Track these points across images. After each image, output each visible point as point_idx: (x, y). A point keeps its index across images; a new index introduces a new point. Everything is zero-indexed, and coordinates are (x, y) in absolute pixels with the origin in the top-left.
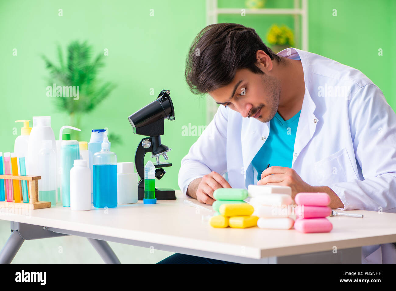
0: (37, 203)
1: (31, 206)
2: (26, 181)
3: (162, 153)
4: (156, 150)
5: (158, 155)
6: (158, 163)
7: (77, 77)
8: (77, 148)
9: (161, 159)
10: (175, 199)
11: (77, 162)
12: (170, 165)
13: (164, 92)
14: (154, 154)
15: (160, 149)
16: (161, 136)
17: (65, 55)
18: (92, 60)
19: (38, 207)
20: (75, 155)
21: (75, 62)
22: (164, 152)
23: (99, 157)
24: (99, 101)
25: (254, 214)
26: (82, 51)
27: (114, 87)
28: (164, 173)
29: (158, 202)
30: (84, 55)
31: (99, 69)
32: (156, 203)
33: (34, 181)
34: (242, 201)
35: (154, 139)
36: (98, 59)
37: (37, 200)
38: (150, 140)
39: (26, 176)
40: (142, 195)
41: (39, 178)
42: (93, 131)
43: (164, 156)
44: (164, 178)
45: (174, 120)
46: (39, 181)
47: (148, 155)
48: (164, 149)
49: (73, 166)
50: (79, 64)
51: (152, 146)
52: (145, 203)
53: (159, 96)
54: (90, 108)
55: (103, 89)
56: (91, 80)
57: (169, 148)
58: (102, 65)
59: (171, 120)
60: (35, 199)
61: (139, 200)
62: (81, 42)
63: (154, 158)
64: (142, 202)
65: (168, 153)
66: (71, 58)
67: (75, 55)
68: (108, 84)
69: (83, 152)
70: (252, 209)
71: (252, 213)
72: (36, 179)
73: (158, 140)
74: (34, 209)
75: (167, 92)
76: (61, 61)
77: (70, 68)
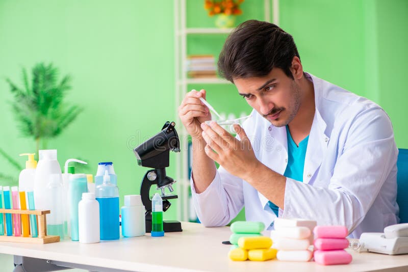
0: (46, 237)
1: (40, 240)
2: (34, 215)
3: (167, 186)
4: (162, 182)
5: (164, 187)
6: (164, 194)
7: (42, 101)
8: (85, 181)
9: (166, 191)
10: (181, 231)
11: (84, 195)
12: (176, 197)
13: (168, 124)
14: (159, 186)
15: (165, 182)
16: (167, 168)
17: (30, 77)
18: (57, 83)
19: (47, 242)
20: (83, 188)
21: (41, 85)
22: (170, 184)
23: (101, 189)
24: (65, 126)
25: (274, 246)
26: (48, 73)
27: (81, 110)
28: (170, 205)
29: (166, 234)
30: (50, 77)
31: (65, 91)
32: (163, 236)
33: (43, 215)
34: (259, 234)
35: (159, 171)
36: (64, 82)
37: (46, 235)
38: (156, 172)
39: (34, 210)
40: (149, 228)
41: (48, 212)
42: (99, 164)
43: (169, 189)
44: (170, 210)
45: (180, 151)
46: (47, 215)
47: (154, 187)
48: (170, 181)
49: (81, 199)
50: (44, 87)
51: (157, 178)
52: (152, 236)
53: (163, 128)
54: (56, 132)
55: (70, 112)
56: (57, 103)
57: (175, 180)
58: (68, 88)
59: (176, 151)
60: (44, 233)
61: (147, 232)
62: (46, 65)
63: (160, 190)
64: (150, 234)
65: (173, 185)
66: (36, 81)
67: (41, 78)
68: (74, 108)
69: (90, 186)
70: (270, 242)
71: (271, 245)
72: (44, 213)
73: (163, 172)
74: (44, 243)
75: (172, 124)
76: (26, 84)
77: (35, 91)
